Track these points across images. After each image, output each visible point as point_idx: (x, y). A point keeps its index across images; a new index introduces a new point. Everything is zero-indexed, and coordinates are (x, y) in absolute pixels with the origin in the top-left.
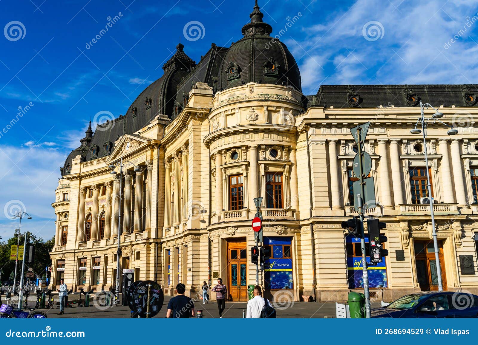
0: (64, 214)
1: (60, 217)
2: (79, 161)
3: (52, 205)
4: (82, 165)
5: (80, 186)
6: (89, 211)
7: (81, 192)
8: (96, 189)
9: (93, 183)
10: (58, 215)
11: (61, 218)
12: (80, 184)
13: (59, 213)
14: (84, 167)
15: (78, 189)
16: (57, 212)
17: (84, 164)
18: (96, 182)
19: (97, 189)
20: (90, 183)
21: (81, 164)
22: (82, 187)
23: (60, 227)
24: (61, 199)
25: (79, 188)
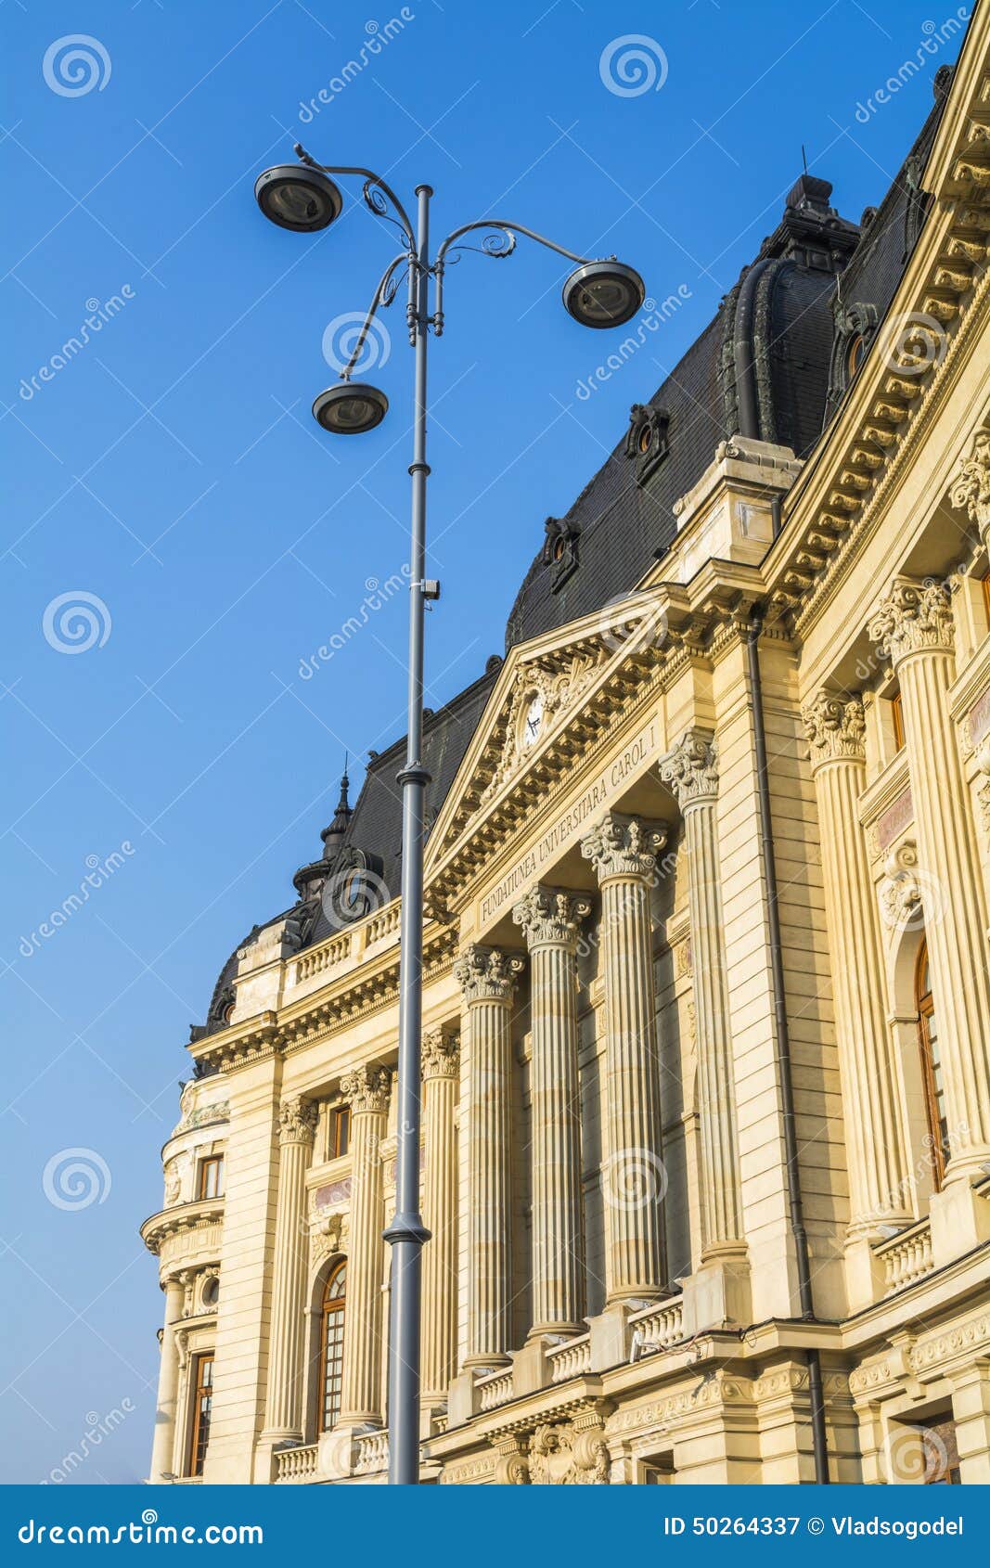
0: (201, 1281)
1: (181, 1305)
2: (277, 950)
3: (146, 1233)
4: (292, 968)
5: (277, 1094)
6: (333, 1239)
7: (285, 1128)
8: (366, 1093)
9: (348, 1059)
10: (171, 1288)
11: (188, 1305)
12: (278, 1083)
13: (175, 1277)
14: (299, 979)
15: (270, 1109)
16: (164, 1277)
17: (300, 965)
18: (363, 1052)
19: (370, 1097)
20: (332, 1067)
21: (284, 968)
22: (290, 1097)
23: (182, 1361)
24: (188, 1193)
25: (276, 1105)
